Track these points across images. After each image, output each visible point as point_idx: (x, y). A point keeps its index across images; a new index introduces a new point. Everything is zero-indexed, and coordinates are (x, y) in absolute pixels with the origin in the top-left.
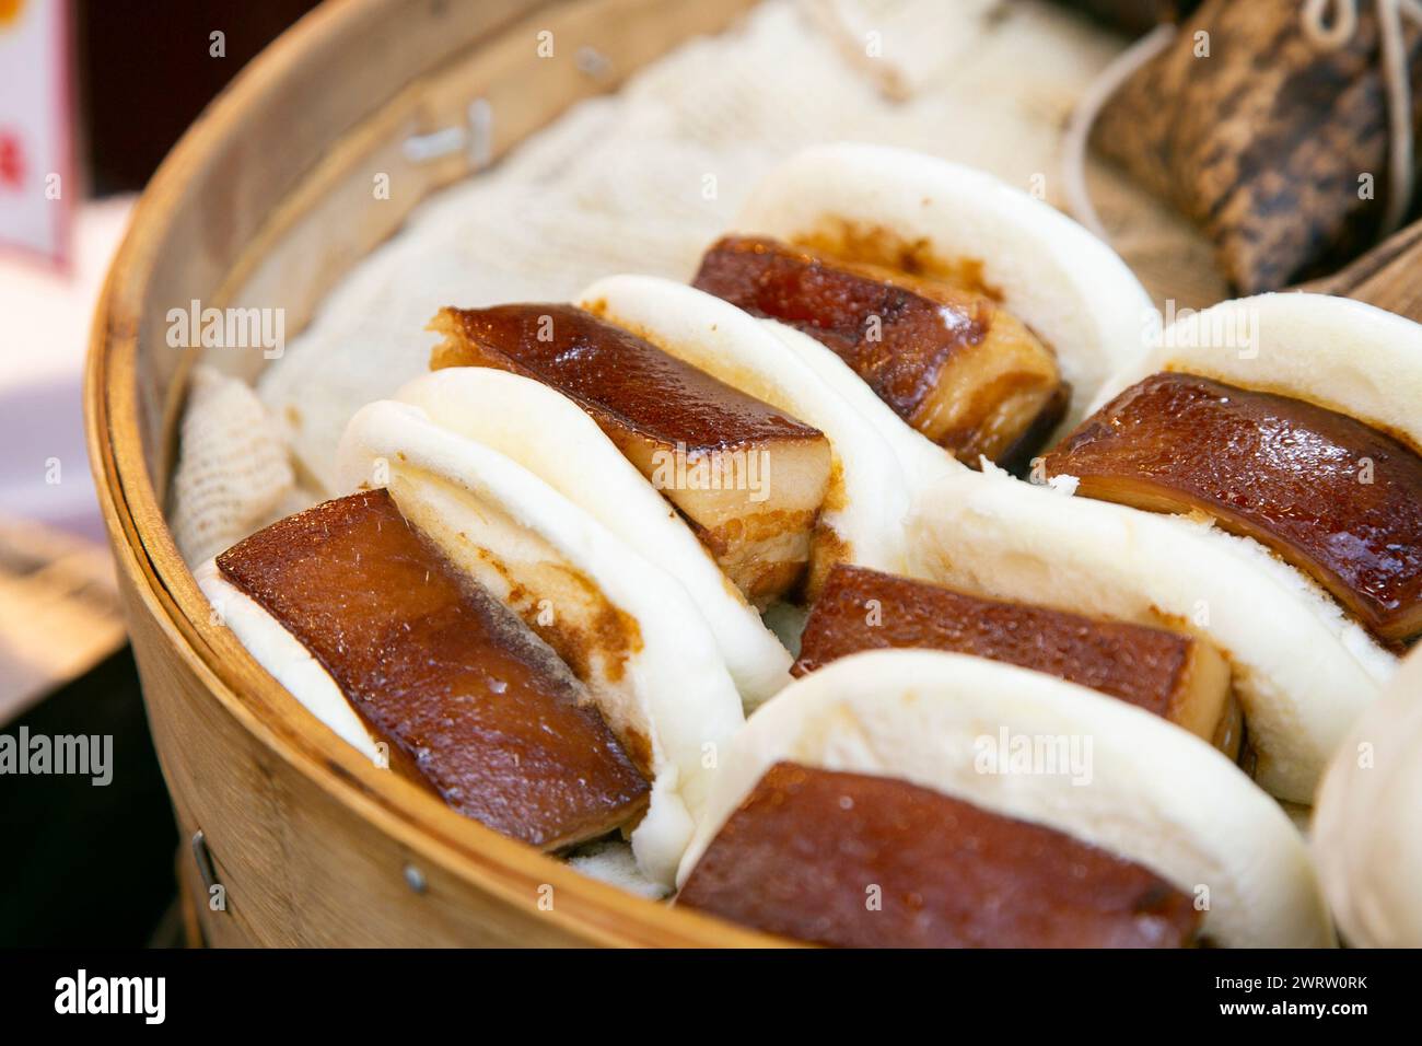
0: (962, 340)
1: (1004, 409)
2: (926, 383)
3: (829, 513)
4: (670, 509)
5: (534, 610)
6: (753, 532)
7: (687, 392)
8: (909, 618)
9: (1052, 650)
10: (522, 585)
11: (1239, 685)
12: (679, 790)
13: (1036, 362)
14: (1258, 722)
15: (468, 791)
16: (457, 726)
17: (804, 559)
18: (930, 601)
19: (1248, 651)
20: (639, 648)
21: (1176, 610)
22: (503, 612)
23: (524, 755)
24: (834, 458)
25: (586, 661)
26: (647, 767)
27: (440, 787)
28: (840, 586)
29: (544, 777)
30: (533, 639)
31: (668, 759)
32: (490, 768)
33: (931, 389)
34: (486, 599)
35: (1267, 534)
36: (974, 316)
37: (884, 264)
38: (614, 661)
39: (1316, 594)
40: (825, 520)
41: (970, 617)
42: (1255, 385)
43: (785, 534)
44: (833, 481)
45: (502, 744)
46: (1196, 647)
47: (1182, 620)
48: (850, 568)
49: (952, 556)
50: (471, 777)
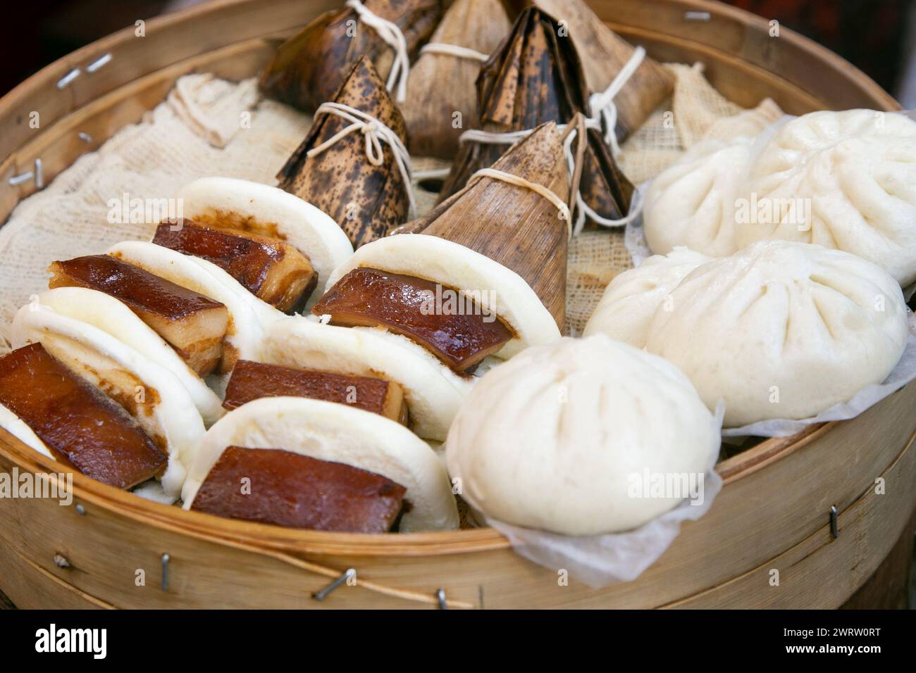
0: (275, 259)
1: (293, 286)
2: (261, 279)
3: (228, 336)
4: (164, 342)
5: (111, 388)
6: (199, 348)
7: (165, 291)
8: (271, 380)
9: (332, 390)
10: (105, 379)
11: (407, 397)
12: (179, 458)
13: (304, 265)
14: (414, 410)
15: (92, 468)
16: (84, 442)
17: (219, 357)
18: (279, 373)
19: (409, 383)
20: (159, 402)
21: (381, 370)
22: (97, 391)
23: (114, 451)
24: (229, 314)
25: (135, 408)
26: (165, 450)
27: (80, 468)
28: (240, 369)
29: (123, 459)
30: (111, 401)
31: (174, 446)
32: (101, 458)
33: (264, 281)
34: (89, 386)
35: (409, 334)
36: (278, 248)
37: (235, 227)
38: (148, 408)
39: (430, 355)
40: (227, 340)
41: (297, 379)
42: (397, 271)
43: (212, 347)
44: (230, 323)
45: (104, 447)
46: (390, 384)
47: (383, 373)
48: (243, 361)
49: (285, 352)
50: (93, 462)
